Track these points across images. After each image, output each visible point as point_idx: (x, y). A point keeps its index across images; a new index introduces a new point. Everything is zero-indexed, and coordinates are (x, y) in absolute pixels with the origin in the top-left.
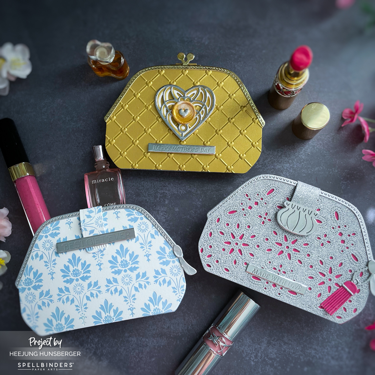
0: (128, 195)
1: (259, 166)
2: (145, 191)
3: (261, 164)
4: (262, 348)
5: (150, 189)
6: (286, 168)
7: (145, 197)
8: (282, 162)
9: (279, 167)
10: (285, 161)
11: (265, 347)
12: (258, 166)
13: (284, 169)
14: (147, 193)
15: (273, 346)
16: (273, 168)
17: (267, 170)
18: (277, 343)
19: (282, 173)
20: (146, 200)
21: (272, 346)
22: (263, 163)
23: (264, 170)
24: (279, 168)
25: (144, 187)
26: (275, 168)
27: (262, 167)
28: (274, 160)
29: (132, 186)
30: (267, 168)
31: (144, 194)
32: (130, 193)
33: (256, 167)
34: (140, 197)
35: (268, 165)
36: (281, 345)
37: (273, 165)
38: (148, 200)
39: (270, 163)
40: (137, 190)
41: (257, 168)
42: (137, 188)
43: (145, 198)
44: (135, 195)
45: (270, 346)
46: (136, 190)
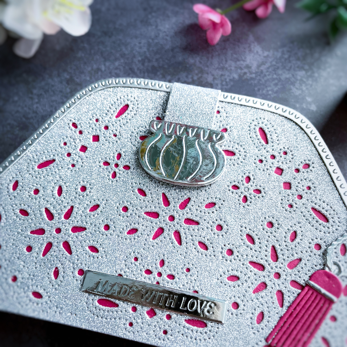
1: (251, 76)
3: (254, 72)
6: (299, 78)
8: (291, 67)
9: (288, 76)
10: (298, 67)
12: (248, 75)
13: (297, 80)
16: (277, 79)
17: (266, 81)
19: (294, 85)
22: (257, 70)
23: (261, 82)
24: (286, 78)
26: (280, 79)
27: (256, 76)
28: (278, 65)
30: (265, 78)
33: (245, 77)
35: (267, 74)
37: (275, 74)
39: (270, 70)
41: (247, 79)
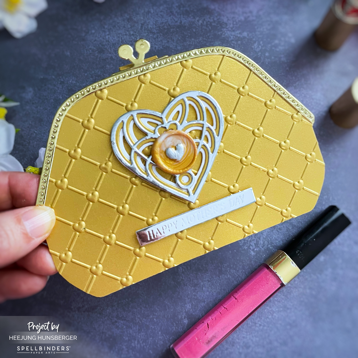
0: (89, 51)
2: (110, 47)
4: (264, 234)
5: (117, 44)
7: (110, 53)
11: (268, 232)
14: (114, 49)
15: (279, 231)
18: (284, 227)
20: (112, 57)
21: (277, 230)
25: (109, 42)
29: (94, 41)
31: (110, 50)
32: (91, 49)
34: (104, 54)
36: (289, 229)
38: (114, 58)
40: (101, 46)
42: (100, 44)
43: (110, 55)
44: (97, 52)
45: (274, 231)
46: (98, 45)
